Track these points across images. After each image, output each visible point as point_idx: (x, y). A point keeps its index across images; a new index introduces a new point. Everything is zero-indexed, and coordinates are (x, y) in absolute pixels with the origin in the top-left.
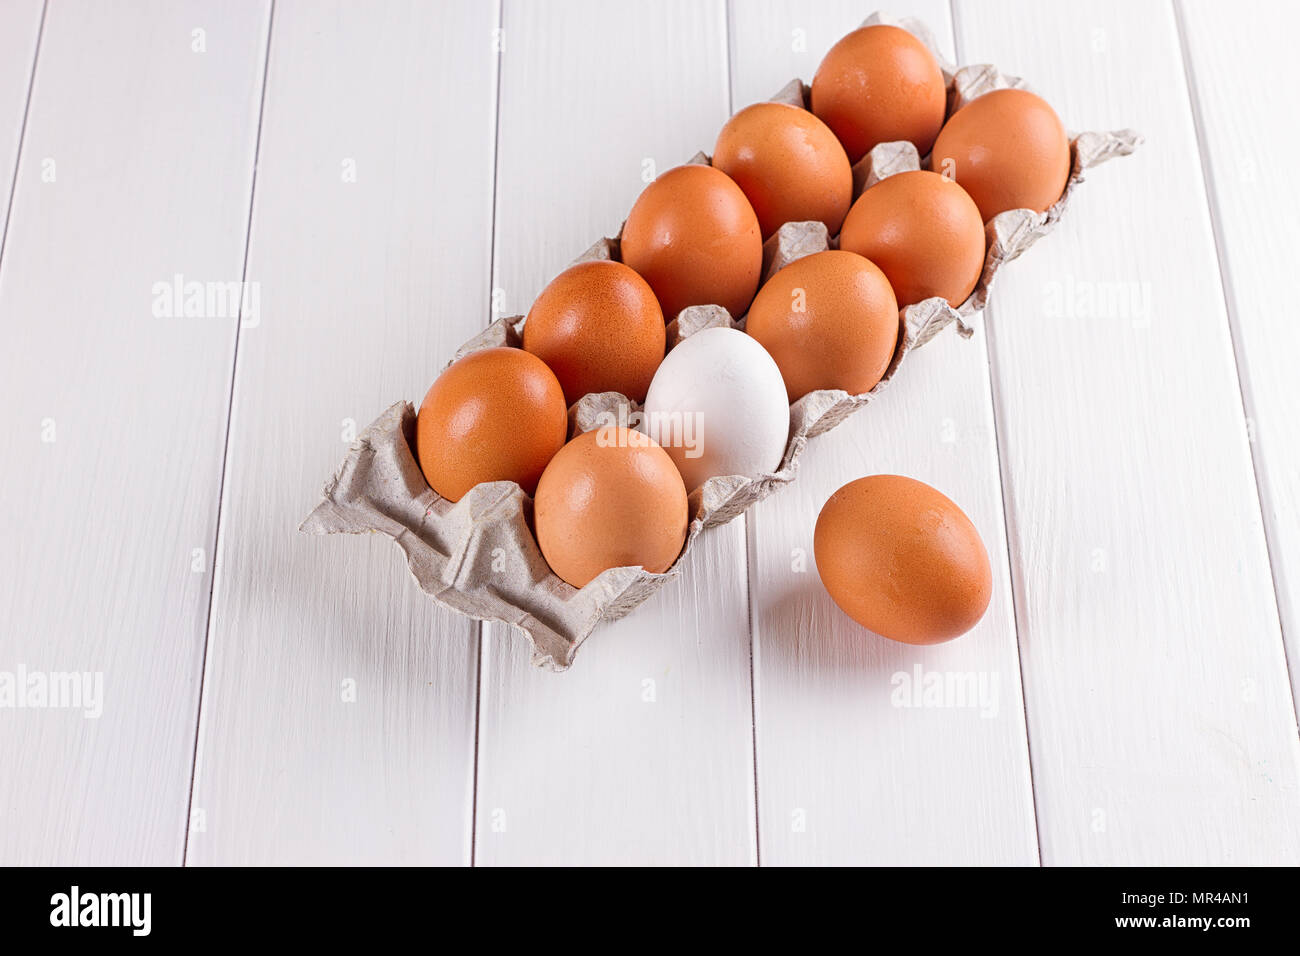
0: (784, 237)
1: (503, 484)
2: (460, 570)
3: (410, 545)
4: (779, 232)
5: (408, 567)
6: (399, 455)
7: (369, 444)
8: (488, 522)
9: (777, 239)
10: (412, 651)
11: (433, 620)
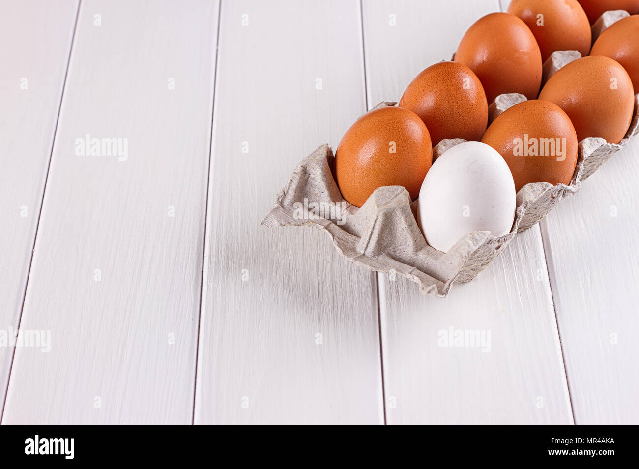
0: (555, 59)
1: (395, 187)
2: (368, 243)
3: (334, 231)
4: (552, 56)
5: (335, 244)
6: (325, 176)
7: (306, 169)
8: (388, 208)
9: (551, 60)
10: (335, 302)
11: (348, 284)
